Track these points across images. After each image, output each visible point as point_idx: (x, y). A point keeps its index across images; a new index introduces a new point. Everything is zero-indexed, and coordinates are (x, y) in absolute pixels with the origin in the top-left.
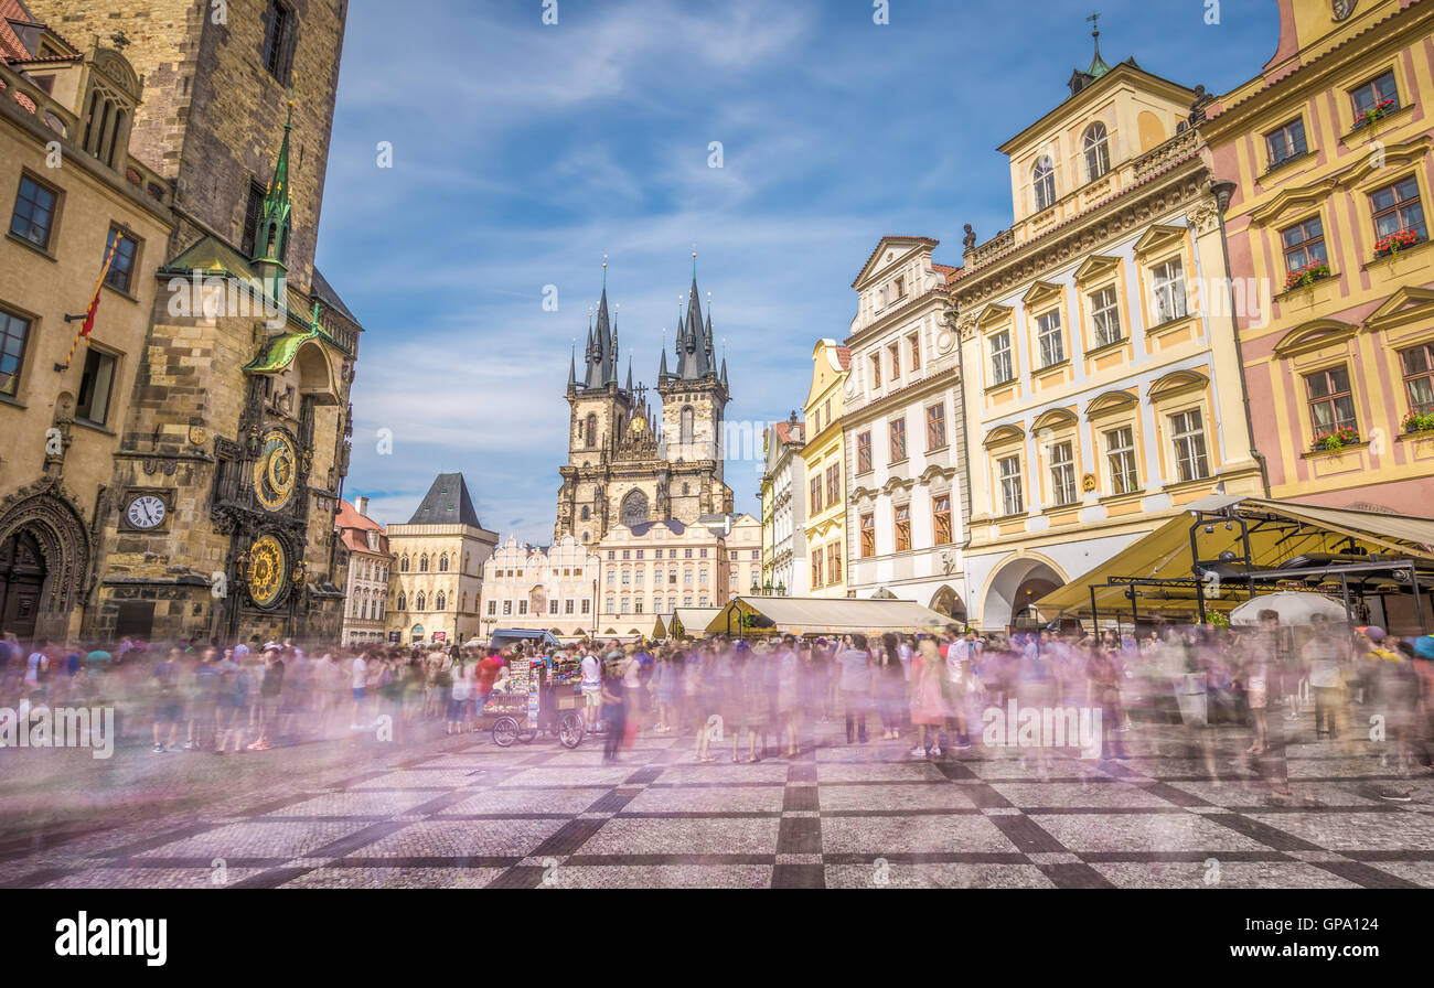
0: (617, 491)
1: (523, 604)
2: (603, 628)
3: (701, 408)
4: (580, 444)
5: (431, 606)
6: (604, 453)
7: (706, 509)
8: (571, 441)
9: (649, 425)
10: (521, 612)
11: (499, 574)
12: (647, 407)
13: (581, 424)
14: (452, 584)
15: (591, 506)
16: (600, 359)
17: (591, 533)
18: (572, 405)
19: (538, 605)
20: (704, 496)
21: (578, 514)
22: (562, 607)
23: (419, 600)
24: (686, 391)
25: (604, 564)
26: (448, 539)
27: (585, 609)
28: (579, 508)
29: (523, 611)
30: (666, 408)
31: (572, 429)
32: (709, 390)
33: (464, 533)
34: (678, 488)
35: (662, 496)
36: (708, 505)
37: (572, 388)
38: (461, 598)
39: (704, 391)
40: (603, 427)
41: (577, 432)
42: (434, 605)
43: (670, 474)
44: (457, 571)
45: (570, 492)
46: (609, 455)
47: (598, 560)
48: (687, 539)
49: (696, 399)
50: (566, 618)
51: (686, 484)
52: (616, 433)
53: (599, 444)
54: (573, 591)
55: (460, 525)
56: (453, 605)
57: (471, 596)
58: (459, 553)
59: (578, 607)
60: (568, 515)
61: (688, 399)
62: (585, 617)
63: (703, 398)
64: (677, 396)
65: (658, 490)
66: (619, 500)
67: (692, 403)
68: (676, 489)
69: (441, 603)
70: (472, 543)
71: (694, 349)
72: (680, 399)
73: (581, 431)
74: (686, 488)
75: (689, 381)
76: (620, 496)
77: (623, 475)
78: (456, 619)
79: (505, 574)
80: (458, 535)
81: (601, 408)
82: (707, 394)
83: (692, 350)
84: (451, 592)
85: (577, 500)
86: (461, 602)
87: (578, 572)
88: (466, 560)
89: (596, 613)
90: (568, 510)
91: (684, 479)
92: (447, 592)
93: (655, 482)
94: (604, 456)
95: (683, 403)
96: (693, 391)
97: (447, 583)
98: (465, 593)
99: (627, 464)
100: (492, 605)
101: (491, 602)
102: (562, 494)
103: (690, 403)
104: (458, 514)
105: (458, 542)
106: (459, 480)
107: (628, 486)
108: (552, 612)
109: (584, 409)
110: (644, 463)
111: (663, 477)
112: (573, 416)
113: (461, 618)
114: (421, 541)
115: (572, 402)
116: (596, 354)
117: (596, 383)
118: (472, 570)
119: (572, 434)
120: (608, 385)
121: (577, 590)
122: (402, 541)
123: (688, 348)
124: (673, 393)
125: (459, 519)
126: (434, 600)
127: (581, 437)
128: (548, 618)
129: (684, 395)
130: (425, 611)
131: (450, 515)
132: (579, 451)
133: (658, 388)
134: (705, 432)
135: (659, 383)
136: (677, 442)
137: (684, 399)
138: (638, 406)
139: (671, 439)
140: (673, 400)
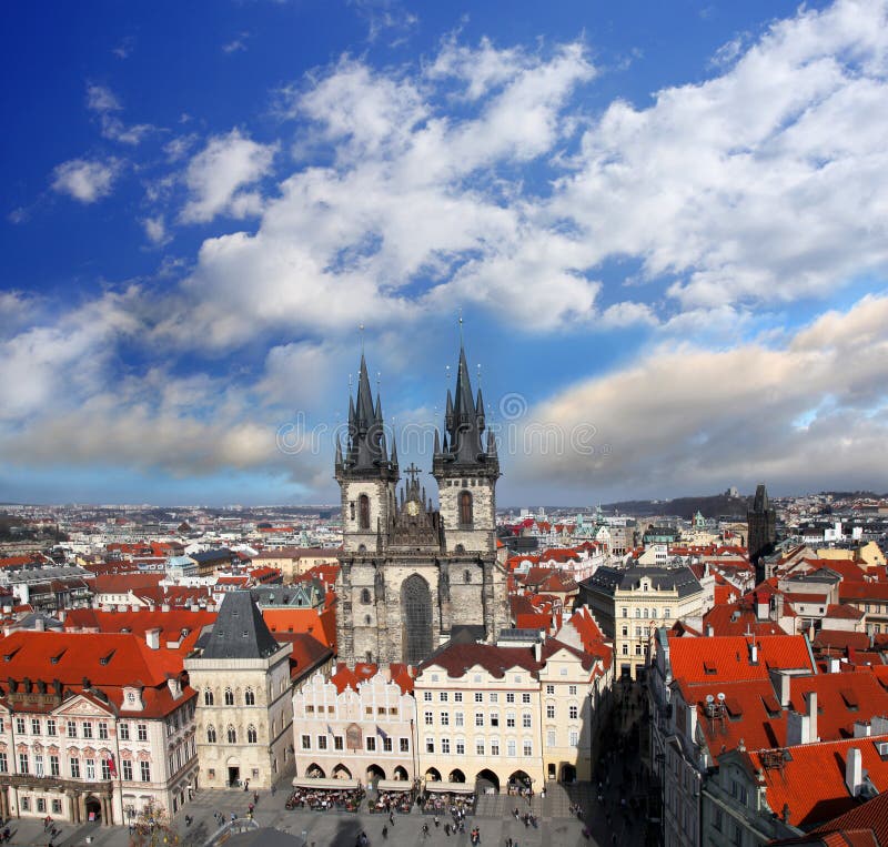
0: (396, 576)
1: (338, 740)
2: (425, 767)
3: (479, 494)
4: (353, 526)
5: (243, 739)
6: (379, 536)
8: (344, 523)
9: (425, 508)
10: (337, 748)
11: (310, 709)
12: (421, 491)
13: (352, 505)
14: (261, 718)
15: (372, 591)
16: (366, 434)
17: (373, 616)
18: (341, 485)
19: (354, 742)
21: (358, 597)
22: (379, 744)
23: (229, 732)
24: (462, 476)
25: (420, 705)
26: (251, 673)
27: (404, 748)
29: (339, 747)
30: (442, 492)
31: (343, 510)
32: (487, 476)
34: (458, 576)
37: (339, 468)
38: (271, 729)
39: (482, 476)
40: (376, 510)
41: (349, 513)
42: (246, 739)
43: (451, 561)
44: (265, 705)
45: (349, 577)
46: (384, 539)
47: (414, 701)
49: (473, 484)
50: (385, 755)
51: (467, 572)
52: (390, 516)
53: (374, 526)
54: (389, 731)
55: (262, 660)
56: (264, 738)
58: (264, 687)
59: (396, 745)
60: (349, 600)
61: (465, 485)
62: (406, 756)
63: (481, 484)
64: (453, 480)
65: (439, 577)
66: (400, 584)
67: (469, 488)
68: (456, 576)
69: (252, 737)
70: (273, 672)
71: (467, 428)
72: (457, 484)
73: (353, 513)
74: (467, 577)
75: (466, 467)
76: (400, 581)
77: (402, 561)
78: (270, 752)
79: (316, 710)
80: (261, 669)
81: (373, 490)
82: (485, 481)
83: (465, 429)
84: (261, 725)
85: (356, 583)
87: (394, 711)
88: (270, 689)
89: (416, 751)
90: (348, 595)
91: (465, 568)
92: (256, 726)
93: (435, 570)
94: (379, 541)
95: (460, 488)
96: (471, 476)
97: (254, 717)
98: (273, 722)
99: (404, 549)
100: (306, 739)
101: (304, 737)
103: (468, 489)
104: (255, 640)
106: (248, 600)
107: (408, 571)
108: (369, 749)
109: (355, 489)
111: (444, 567)
112: (343, 496)
114: (223, 675)
115: (341, 483)
116: (361, 429)
117: (364, 463)
118: (276, 692)
119: (344, 515)
120: (377, 465)
121: (395, 729)
122: (202, 675)
123: (460, 428)
124: (449, 477)
125: (256, 647)
126: (246, 733)
127: (353, 519)
128: (365, 754)
129: (460, 480)
130: (237, 744)
131: (247, 642)
132: (353, 534)
133: (433, 473)
134: (485, 519)
135: (434, 466)
136: (456, 528)
137: (461, 483)
138: (412, 489)
139: (449, 525)
140: (449, 484)
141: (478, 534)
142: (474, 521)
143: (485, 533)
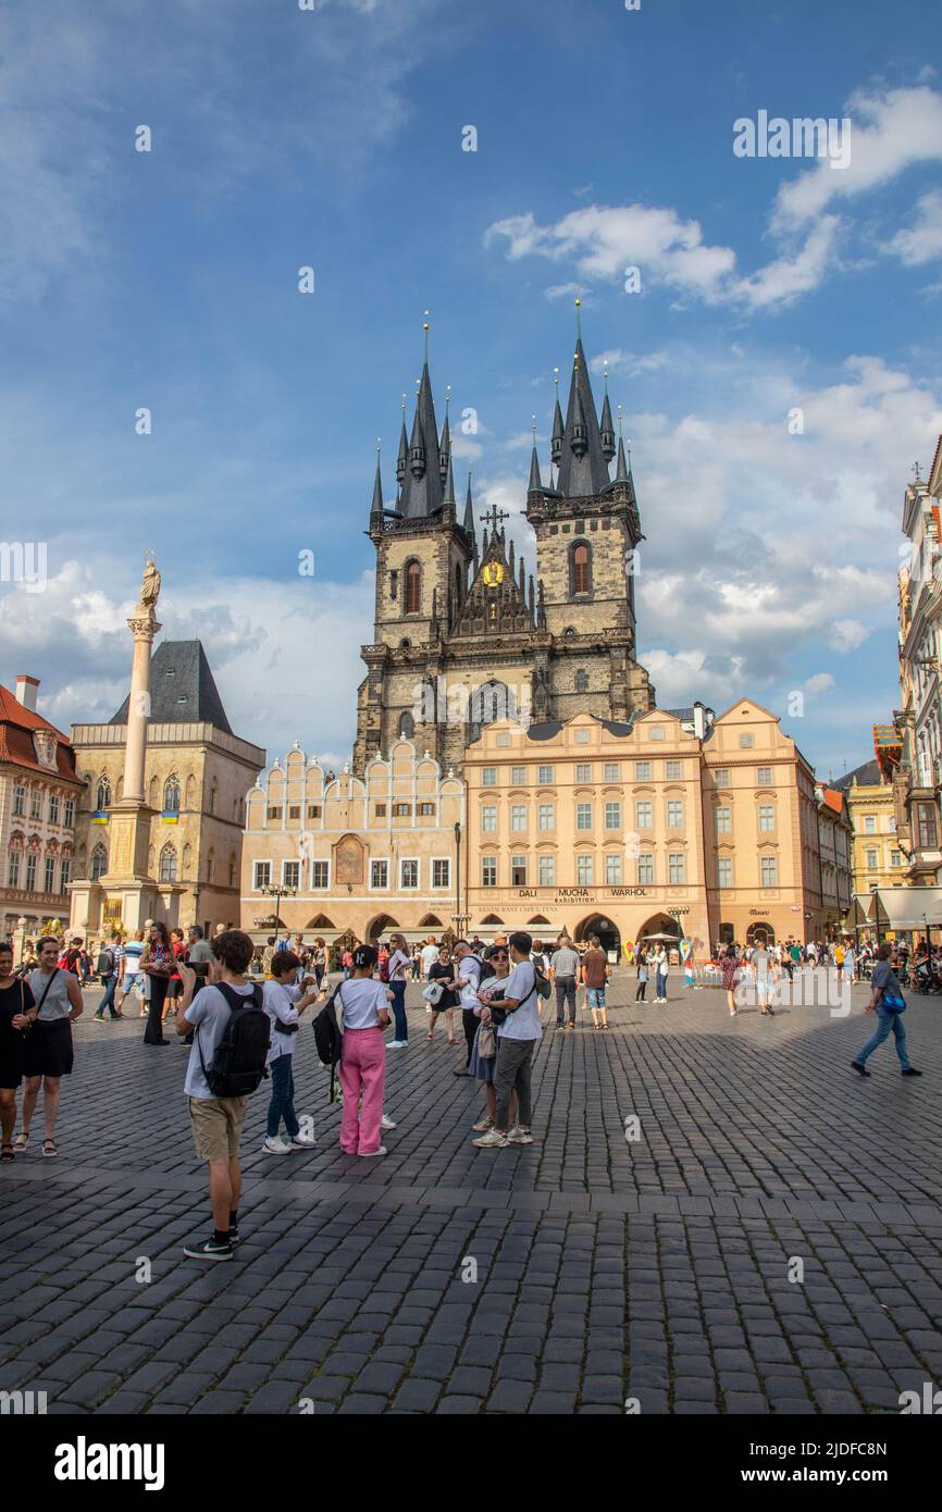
1: (320, 868)
2: (477, 915)
3: (604, 543)
4: (394, 610)
6: (435, 623)
7: (622, 712)
8: (379, 605)
9: (512, 574)
10: (317, 884)
11: (274, 813)
12: (507, 546)
13: (394, 575)
14: (187, 833)
16: (423, 470)
18: (378, 546)
19: (348, 871)
20: (618, 691)
21: (392, 727)
22: (395, 873)
24: (576, 515)
25: (474, 795)
26: (179, 750)
27: (441, 879)
28: (394, 716)
29: (320, 881)
30: (543, 544)
31: (379, 585)
32: (618, 512)
33: (209, 738)
34: (568, 679)
35: (541, 691)
36: (626, 706)
37: (377, 518)
38: (205, 858)
39: (608, 514)
40: (432, 580)
41: (387, 590)
42: (158, 871)
43: (554, 655)
44: (197, 807)
45: (378, 688)
46: (444, 627)
47: (462, 787)
48: (639, 744)
49: (594, 528)
50: (404, 895)
51: (582, 671)
52: (454, 589)
53: (427, 609)
54: (414, 847)
55: (201, 725)
56: (190, 869)
57: (222, 854)
58: (199, 776)
59: (426, 874)
60: (376, 727)
61: (580, 529)
62: (441, 894)
63: (606, 526)
64: (560, 524)
65: (535, 683)
67: (587, 535)
68: (564, 680)
69: (169, 866)
70: (221, 761)
71: (585, 447)
72: (566, 529)
73: (394, 588)
74: (582, 680)
75: (582, 500)
77: (470, 659)
78: (197, 896)
79: (285, 813)
80: (197, 742)
81: (428, 550)
82: (614, 520)
83: (582, 449)
84: (187, 846)
85: (392, 703)
86: (205, 865)
87: (425, 809)
88: (211, 789)
89: (462, 884)
90: (377, 718)
91: (577, 664)
92: (179, 847)
93: (527, 670)
94: (435, 627)
95: (572, 536)
96: (589, 514)
97: (180, 830)
98: (211, 850)
99: (475, 640)
100: (263, 869)
101: (260, 866)
102: (365, 694)
103: (584, 536)
104: (196, 707)
105: (198, 756)
106: (195, 652)
107: (480, 677)
108: (375, 884)
109: (400, 551)
110: (506, 638)
111: (542, 659)
112: (381, 564)
113: (205, 894)
115: (377, 542)
116: (416, 463)
117: (418, 508)
118: (223, 808)
119: (379, 594)
120: (438, 513)
121: (425, 842)
122: (97, 754)
123: (574, 447)
124: (553, 518)
125: (197, 719)
126: (158, 860)
127: (394, 596)
128: (367, 894)
129: (572, 524)
131: (182, 709)
132: (392, 622)
133: (527, 513)
134: (613, 583)
135: (528, 504)
136: (563, 600)
137: (572, 528)
138: (492, 544)
139: (552, 597)
140: (554, 531)
141: (602, 608)
142: (595, 586)
143: (614, 604)
